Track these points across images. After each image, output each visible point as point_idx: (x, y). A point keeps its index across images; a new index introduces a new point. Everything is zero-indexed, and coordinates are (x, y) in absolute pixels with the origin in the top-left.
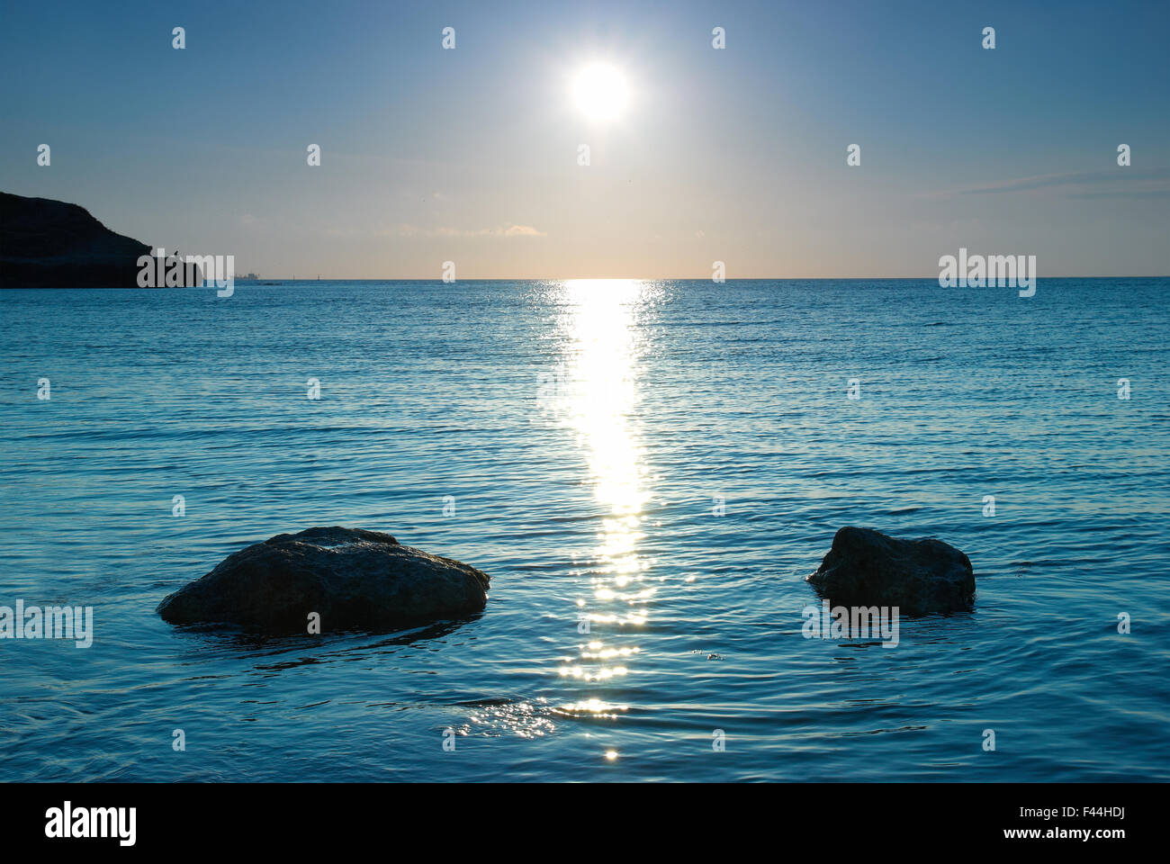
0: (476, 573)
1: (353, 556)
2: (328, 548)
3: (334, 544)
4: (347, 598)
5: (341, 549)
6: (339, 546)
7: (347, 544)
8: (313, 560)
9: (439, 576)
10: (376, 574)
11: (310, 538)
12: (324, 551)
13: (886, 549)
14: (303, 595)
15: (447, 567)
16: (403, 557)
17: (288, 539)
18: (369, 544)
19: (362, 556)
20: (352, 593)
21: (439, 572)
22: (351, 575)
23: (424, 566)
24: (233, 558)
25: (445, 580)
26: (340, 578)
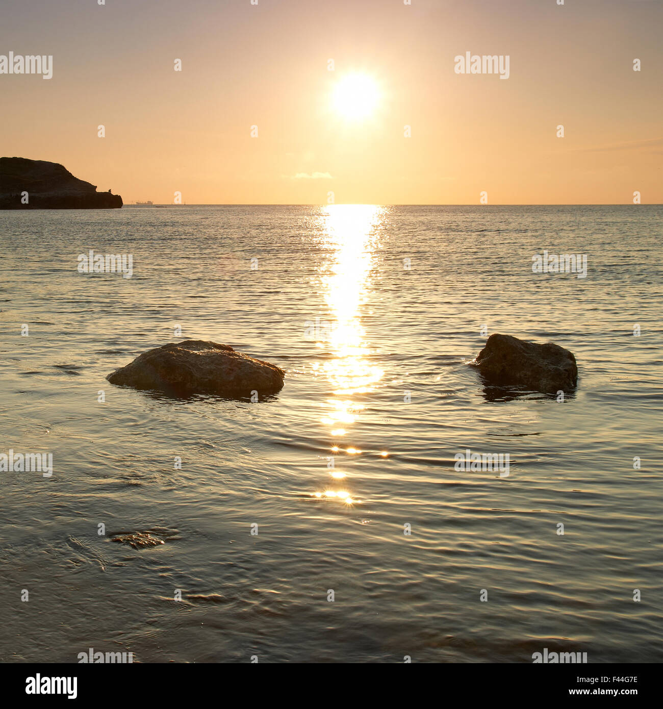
0: (279, 370)
1: (209, 357)
2: (196, 352)
3: (199, 350)
4: (207, 380)
5: (203, 353)
6: (201, 351)
7: (206, 350)
8: (187, 358)
9: (258, 370)
10: (222, 367)
11: (185, 346)
12: (193, 354)
13: (521, 348)
14: (182, 377)
15: (262, 365)
16: (237, 359)
17: (174, 347)
18: (218, 351)
19: (214, 357)
20: (208, 377)
21: (257, 368)
22: (208, 367)
23: (249, 364)
24: (144, 355)
25: (261, 373)
26: (202, 369)
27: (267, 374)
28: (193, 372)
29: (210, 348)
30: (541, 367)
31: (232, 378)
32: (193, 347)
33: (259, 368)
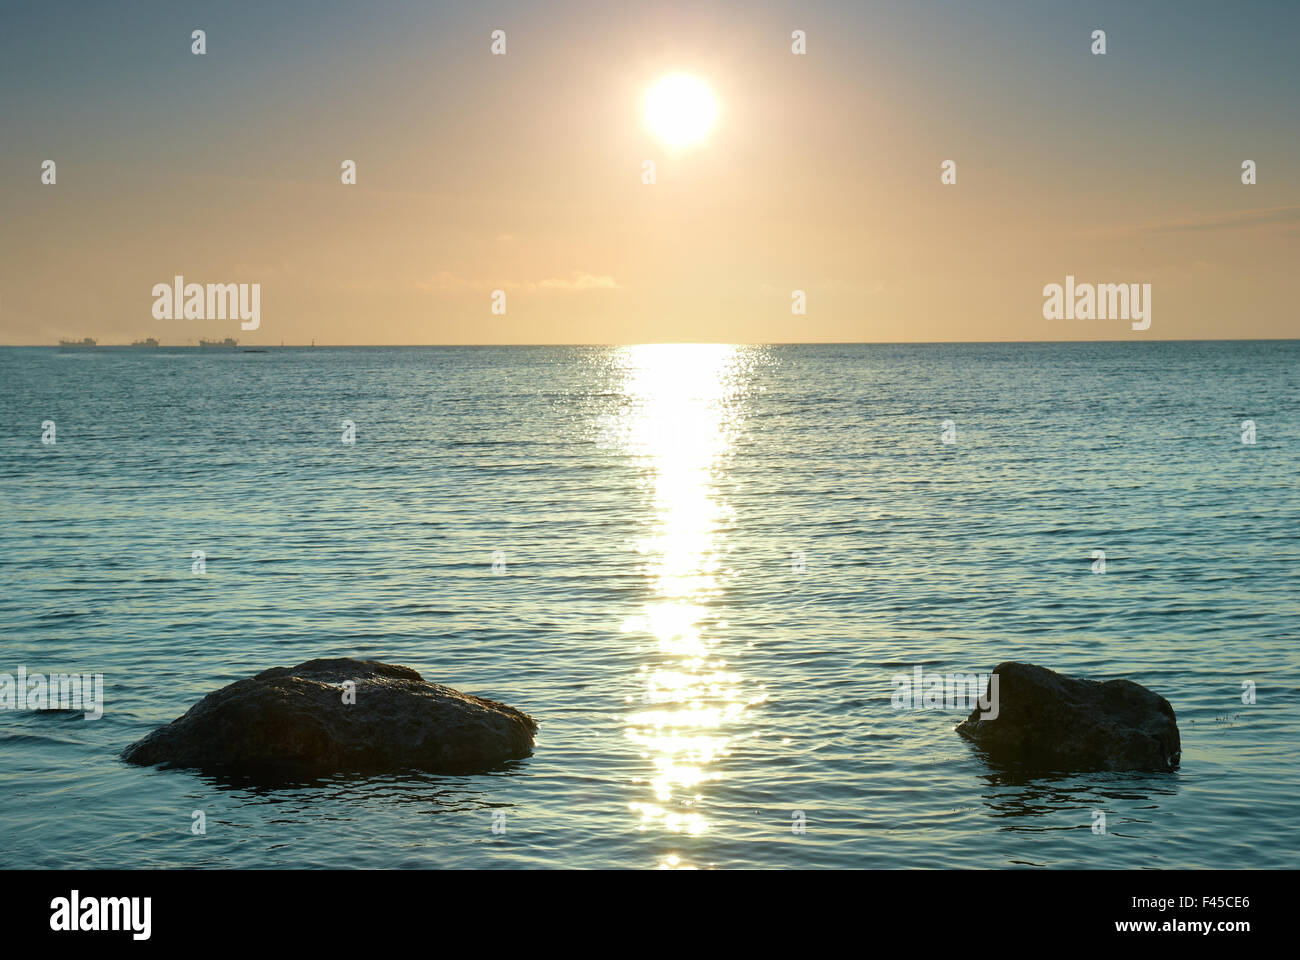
0: (524, 718)
2: (334, 685)
3: (342, 680)
4: (361, 749)
7: (359, 681)
8: (315, 700)
9: (476, 722)
10: (395, 718)
11: (311, 673)
12: (329, 689)
13: (1060, 691)
14: (302, 745)
15: (486, 709)
16: (429, 697)
17: (283, 675)
18: (386, 680)
19: (377, 696)
20: (365, 742)
21: (476, 717)
22: (363, 719)
23: (456, 709)
24: (213, 697)
25: (483, 727)
26: (349, 723)
27: (497, 728)
28: (329, 732)
29: (367, 676)
30: (1103, 732)
31: (419, 742)
32: (328, 675)
33: (480, 715)
